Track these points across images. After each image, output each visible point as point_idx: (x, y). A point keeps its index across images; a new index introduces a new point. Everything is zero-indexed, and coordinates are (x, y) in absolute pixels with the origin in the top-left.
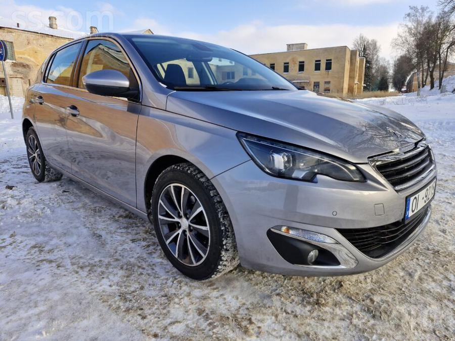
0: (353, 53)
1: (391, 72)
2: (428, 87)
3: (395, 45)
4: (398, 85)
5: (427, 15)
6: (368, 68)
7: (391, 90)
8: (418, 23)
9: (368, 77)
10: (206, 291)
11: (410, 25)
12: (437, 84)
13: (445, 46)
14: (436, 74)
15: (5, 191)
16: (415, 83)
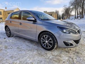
0: (55, 13)
1: (61, 16)
2: (67, 19)
3: (62, 11)
4: (62, 18)
5: (67, 6)
6: (58, 15)
7: (61, 19)
8: (65, 8)
9: (58, 17)
10: (51, 52)
11: (64, 8)
12: (69, 18)
13: (70, 12)
14: (69, 17)
15: (4, 39)
16: (65, 18)
